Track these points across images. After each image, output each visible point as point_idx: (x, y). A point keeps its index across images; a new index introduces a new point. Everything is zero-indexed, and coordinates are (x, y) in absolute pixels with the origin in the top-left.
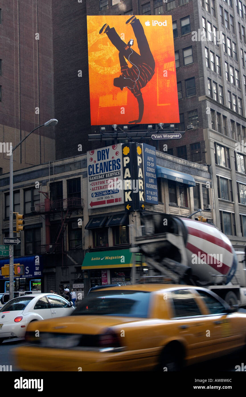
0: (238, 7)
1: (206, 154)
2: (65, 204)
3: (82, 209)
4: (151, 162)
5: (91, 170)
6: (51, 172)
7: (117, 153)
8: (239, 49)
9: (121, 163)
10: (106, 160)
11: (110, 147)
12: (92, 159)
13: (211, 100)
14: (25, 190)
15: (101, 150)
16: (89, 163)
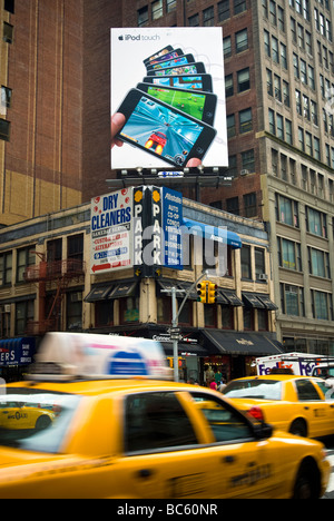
0: (318, 21)
1: (263, 208)
2: (64, 269)
3: (84, 275)
4: (174, 212)
5: (95, 223)
6: (50, 226)
7: (126, 200)
8: (318, 75)
9: (131, 213)
10: (114, 210)
11: (119, 192)
12: (96, 209)
13: (272, 137)
14: (19, 251)
15: (107, 196)
16: (93, 214)
